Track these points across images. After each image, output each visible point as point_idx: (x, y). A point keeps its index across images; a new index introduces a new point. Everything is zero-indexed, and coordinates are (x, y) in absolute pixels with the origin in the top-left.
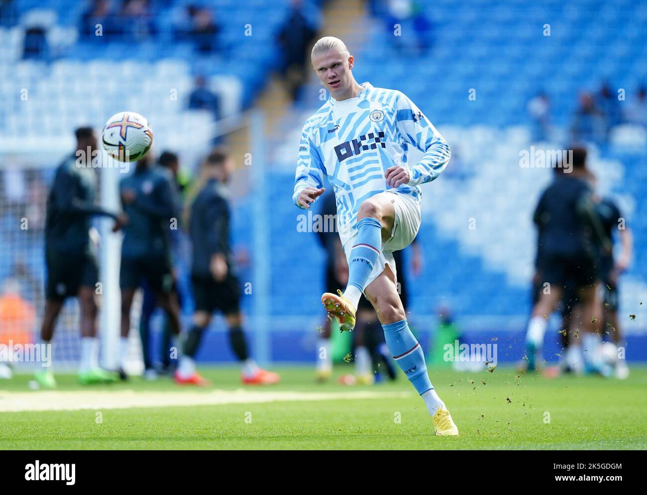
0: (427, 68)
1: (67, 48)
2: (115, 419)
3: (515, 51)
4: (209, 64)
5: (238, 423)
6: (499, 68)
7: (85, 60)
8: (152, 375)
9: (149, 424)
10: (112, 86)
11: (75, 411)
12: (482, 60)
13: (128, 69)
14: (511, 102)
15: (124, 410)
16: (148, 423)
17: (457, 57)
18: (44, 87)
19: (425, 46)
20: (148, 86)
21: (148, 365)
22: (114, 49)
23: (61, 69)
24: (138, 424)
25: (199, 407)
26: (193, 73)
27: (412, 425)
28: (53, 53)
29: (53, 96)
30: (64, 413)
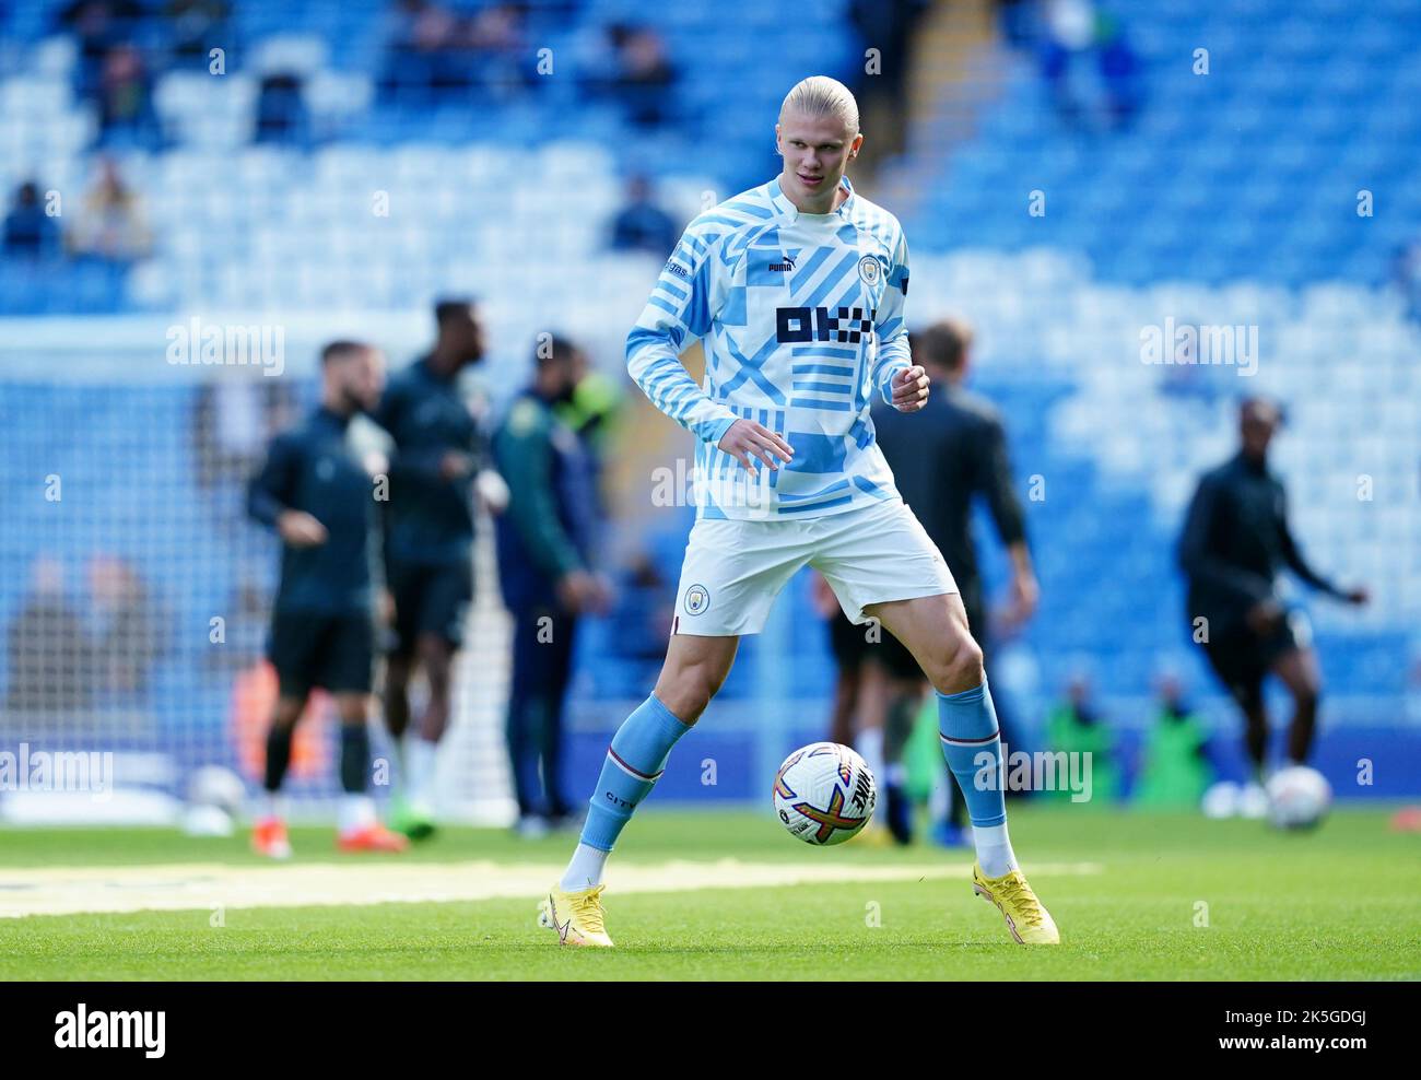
0: (1131, 157)
1: (350, 119)
2: (455, 925)
3: (1322, 117)
4: (656, 150)
5: (721, 933)
6: (1289, 154)
7: (387, 143)
8: (534, 828)
9: (529, 936)
10: (446, 201)
11: (368, 907)
12: (1249, 138)
13: (481, 163)
14: (1314, 230)
15: (474, 903)
16: (528, 933)
17: (1196, 133)
18: (300, 203)
19: (1126, 111)
20: (526, 200)
21: (526, 807)
22: (451, 120)
23: (336, 164)
24: (505, 935)
25: (638, 896)
26: (621, 171)
27: (1101, 935)
28: (317, 129)
29: (319, 222)
30: (343, 911)
